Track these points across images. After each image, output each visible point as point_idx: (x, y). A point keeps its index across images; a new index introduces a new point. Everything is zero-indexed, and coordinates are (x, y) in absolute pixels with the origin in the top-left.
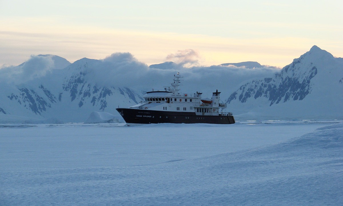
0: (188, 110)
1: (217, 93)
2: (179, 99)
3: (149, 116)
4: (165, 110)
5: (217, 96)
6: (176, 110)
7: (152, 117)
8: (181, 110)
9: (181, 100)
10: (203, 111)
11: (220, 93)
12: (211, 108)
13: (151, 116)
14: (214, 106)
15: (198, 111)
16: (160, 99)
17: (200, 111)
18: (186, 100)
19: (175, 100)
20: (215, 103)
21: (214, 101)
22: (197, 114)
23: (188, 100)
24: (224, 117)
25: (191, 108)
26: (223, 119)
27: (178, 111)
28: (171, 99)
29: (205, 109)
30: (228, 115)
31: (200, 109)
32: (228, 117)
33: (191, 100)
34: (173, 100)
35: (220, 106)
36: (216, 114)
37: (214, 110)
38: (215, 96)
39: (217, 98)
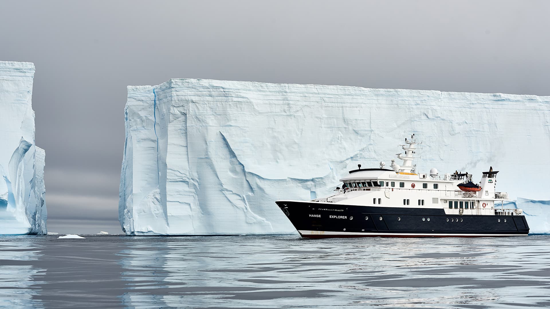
0: (428, 205)
1: (491, 174)
2: (411, 183)
3: (341, 217)
4: (377, 205)
5: (490, 179)
6: (401, 205)
7: (348, 218)
8: (414, 205)
9: (413, 186)
10: (461, 207)
11: (496, 172)
12: (479, 201)
13: (346, 217)
14: (484, 197)
15: (451, 207)
16: (370, 184)
17: (456, 207)
18: (425, 186)
19: (402, 185)
20: (487, 192)
21: (485, 189)
22: (448, 212)
23: (430, 186)
24: (505, 216)
25: (435, 200)
26: (502, 221)
27: (406, 206)
28: (393, 184)
29: (467, 203)
30: (514, 214)
31: (456, 203)
32: (512, 217)
33: (436, 186)
34: (397, 185)
35: (496, 196)
36: (489, 212)
37: (484, 205)
38: (487, 179)
39: (491, 182)
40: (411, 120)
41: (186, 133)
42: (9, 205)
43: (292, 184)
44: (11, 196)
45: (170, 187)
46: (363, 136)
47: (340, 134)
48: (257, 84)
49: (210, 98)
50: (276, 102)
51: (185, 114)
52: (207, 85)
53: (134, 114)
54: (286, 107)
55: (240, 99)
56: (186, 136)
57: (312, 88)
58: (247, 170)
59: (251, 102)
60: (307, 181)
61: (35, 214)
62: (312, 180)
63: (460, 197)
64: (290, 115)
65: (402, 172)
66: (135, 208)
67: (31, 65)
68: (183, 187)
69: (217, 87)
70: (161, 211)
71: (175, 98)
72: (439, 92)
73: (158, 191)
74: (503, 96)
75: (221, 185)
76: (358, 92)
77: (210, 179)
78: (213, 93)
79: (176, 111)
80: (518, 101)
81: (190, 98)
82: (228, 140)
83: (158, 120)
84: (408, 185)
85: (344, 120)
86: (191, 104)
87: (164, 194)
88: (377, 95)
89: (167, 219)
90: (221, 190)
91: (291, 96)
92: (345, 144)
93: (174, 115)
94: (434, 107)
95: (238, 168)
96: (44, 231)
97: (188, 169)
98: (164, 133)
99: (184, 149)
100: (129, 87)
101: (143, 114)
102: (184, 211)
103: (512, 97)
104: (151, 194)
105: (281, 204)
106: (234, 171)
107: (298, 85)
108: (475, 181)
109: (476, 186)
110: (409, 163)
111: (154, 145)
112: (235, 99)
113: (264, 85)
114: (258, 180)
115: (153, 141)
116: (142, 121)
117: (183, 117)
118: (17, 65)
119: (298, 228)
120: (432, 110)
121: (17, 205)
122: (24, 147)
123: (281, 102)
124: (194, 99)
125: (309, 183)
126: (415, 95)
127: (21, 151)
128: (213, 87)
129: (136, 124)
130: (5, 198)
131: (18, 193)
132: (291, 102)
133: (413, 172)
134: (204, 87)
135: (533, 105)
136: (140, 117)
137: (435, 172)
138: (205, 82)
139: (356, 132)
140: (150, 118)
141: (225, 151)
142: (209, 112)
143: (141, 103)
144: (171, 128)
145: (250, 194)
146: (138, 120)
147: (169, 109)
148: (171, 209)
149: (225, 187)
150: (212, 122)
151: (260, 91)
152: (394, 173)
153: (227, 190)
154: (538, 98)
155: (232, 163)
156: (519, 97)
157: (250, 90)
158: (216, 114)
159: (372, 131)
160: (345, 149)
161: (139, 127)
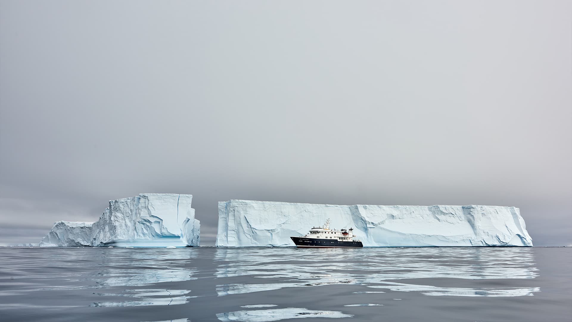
0: (333, 238)
1: (351, 230)
3: (308, 242)
4: (318, 238)
7: (310, 242)
8: (329, 238)
9: (329, 233)
10: (343, 239)
11: (353, 229)
14: (349, 236)
15: (340, 239)
16: (316, 232)
18: (332, 233)
19: (325, 233)
21: (349, 234)
22: (339, 240)
23: (334, 233)
24: (356, 242)
25: (335, 237)
26: (355, 243)
27: (327, 239)
28: (323, 232)
29: (344, 238)
30: (358, 241)
31: (341, 238)
32: (358, 242)
33: (335, 233)
34: (324, 232)
35: (353, 236)
36: (351, 240)
37: (349, 239)
38: (350, 231)
39: (351, 232)
40: (301, 212)
41: (234, 216)
42: (181, 237)
43: (265, 231)
44: (182, 235)
45: (229, 232)
46: (286, 217)
47: (280, 216)
48: (256, 201)
49: (242, 205)
50: (261, 207)
51: (234, 210)
52: (241, 202)
53: (220, 210)
54: (264, 209)
55: (251, 206)
56: (234, 217)
57: (272, 202)
58: (252, 227)
59: (254, 207)
60: (270, 230)
61: (192, 240)
62: (271, 230)
63: (342, 236)
64: (265, 211)
65: (326, 229)
66: (219, 239)
67: (191, 196)
68: (233, 232)
69: (244, 202)
70: (226, 239)
71: (231, 205)
72: (309, 204)
73: (226, 233)
74: (328, 205)
75: (244, 231)
76: (285, 204)
77: (241, 230)
78: (243, 204)
79: (232, 209)
80: (332, 207)
81: (235, 205)
82: (247, 218)
83: (227, 212)
84: (327, 233)
85: (281, 212)
86: (236, 207)
87: (227, 234)
88: (291, 205)
89: (228, 242)
90: (244, 233)
91: (266, 205)
92: (281, 219)
93: (231, 210)
94: (308, 208)
95: (249, 226)
96: (199, 246)
97: (234, 226)
98: (228, 216)
99: (234, 221)
100: (219, 202)
101: (222, 210)
102: (233, 239)
103: (331, 205)
104: (224, 234)
105: (291, 238)
106: (248, 227)
107: (268, 202)
108: (347, 231)
109: (347, 233)
110: (328, 226)
111: (225, 219)
112: (249, 206)
113: (258, 201)
114: (255, 230)
115: (225, 218)
116: (222, 212)
117: (234, 211)
118: (187, 195)
119: (296, 245)
120: (307, 209)
121: (184, 238)
122: (187, 219)
123: (263, 207)
124: (237, 205)
125: (270, 231)
126: (302, 205)
127: (186, 221)
128: (243, 202)
129: (220, 213)
130: (180, 235)
131: (185, 234)
132: (265, 207)
133: (329, 229)
134: (240, 202)
135: (337, 208)
136: (222, 211)
137: (336, 229)
138: (240, 201)
139: (285, 216)
140: (224, 211)
141: (246, 221)
142: (242, 210)
143: (222, 207)
144: (230, 214)
145: (253, 234)
146: (221, 212)
147: (230, 208)
148: (229, 239)
149: (245, 232)
150: (242, 212)
151: (257, 203)
152: (323, 229)
153: (246, 233)
154: (338, 206)
155: (247, 225)
156: (333, 205)
157: (253, 203)
158: (243, 210)
159: (289, 215)
160: (281, 221)
161: (221, 214)
